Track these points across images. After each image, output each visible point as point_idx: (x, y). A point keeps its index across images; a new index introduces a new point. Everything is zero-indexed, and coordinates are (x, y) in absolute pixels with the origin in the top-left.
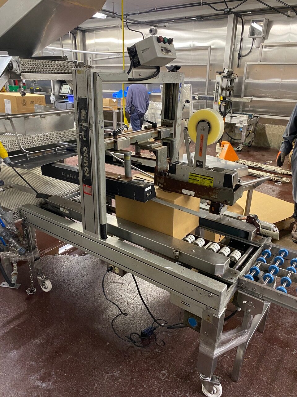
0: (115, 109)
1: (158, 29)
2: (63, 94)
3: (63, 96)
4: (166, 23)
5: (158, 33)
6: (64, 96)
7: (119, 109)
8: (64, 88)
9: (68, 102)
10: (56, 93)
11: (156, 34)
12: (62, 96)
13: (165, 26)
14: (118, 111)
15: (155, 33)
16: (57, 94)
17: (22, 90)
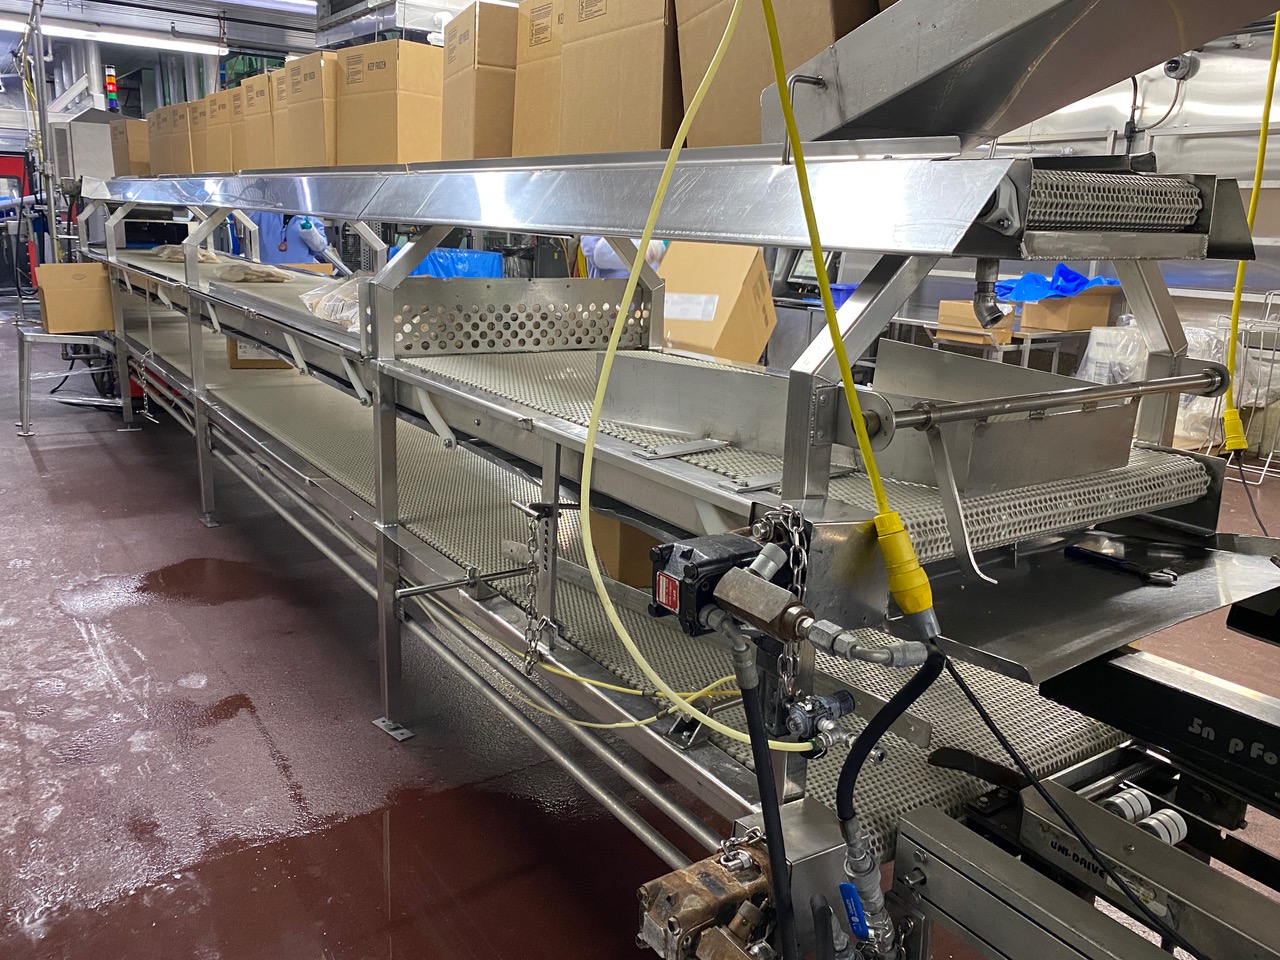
0: (1003, 340)
1: (1204, 57)
2: (800, 281)
3: (800, 285)
4: (1239, 36)
5: (1201, 71)
6: (803, 286)
7: (1017, 341)
8: (807, 261)
9: (819, 306)
10: (777, 276)
11: (1192, 76)
12: (794, 287)
13: (1238, 46)
14: (1012, 347)
15: (1187, 74)
16: (779, 279)
17: (991, 304)
